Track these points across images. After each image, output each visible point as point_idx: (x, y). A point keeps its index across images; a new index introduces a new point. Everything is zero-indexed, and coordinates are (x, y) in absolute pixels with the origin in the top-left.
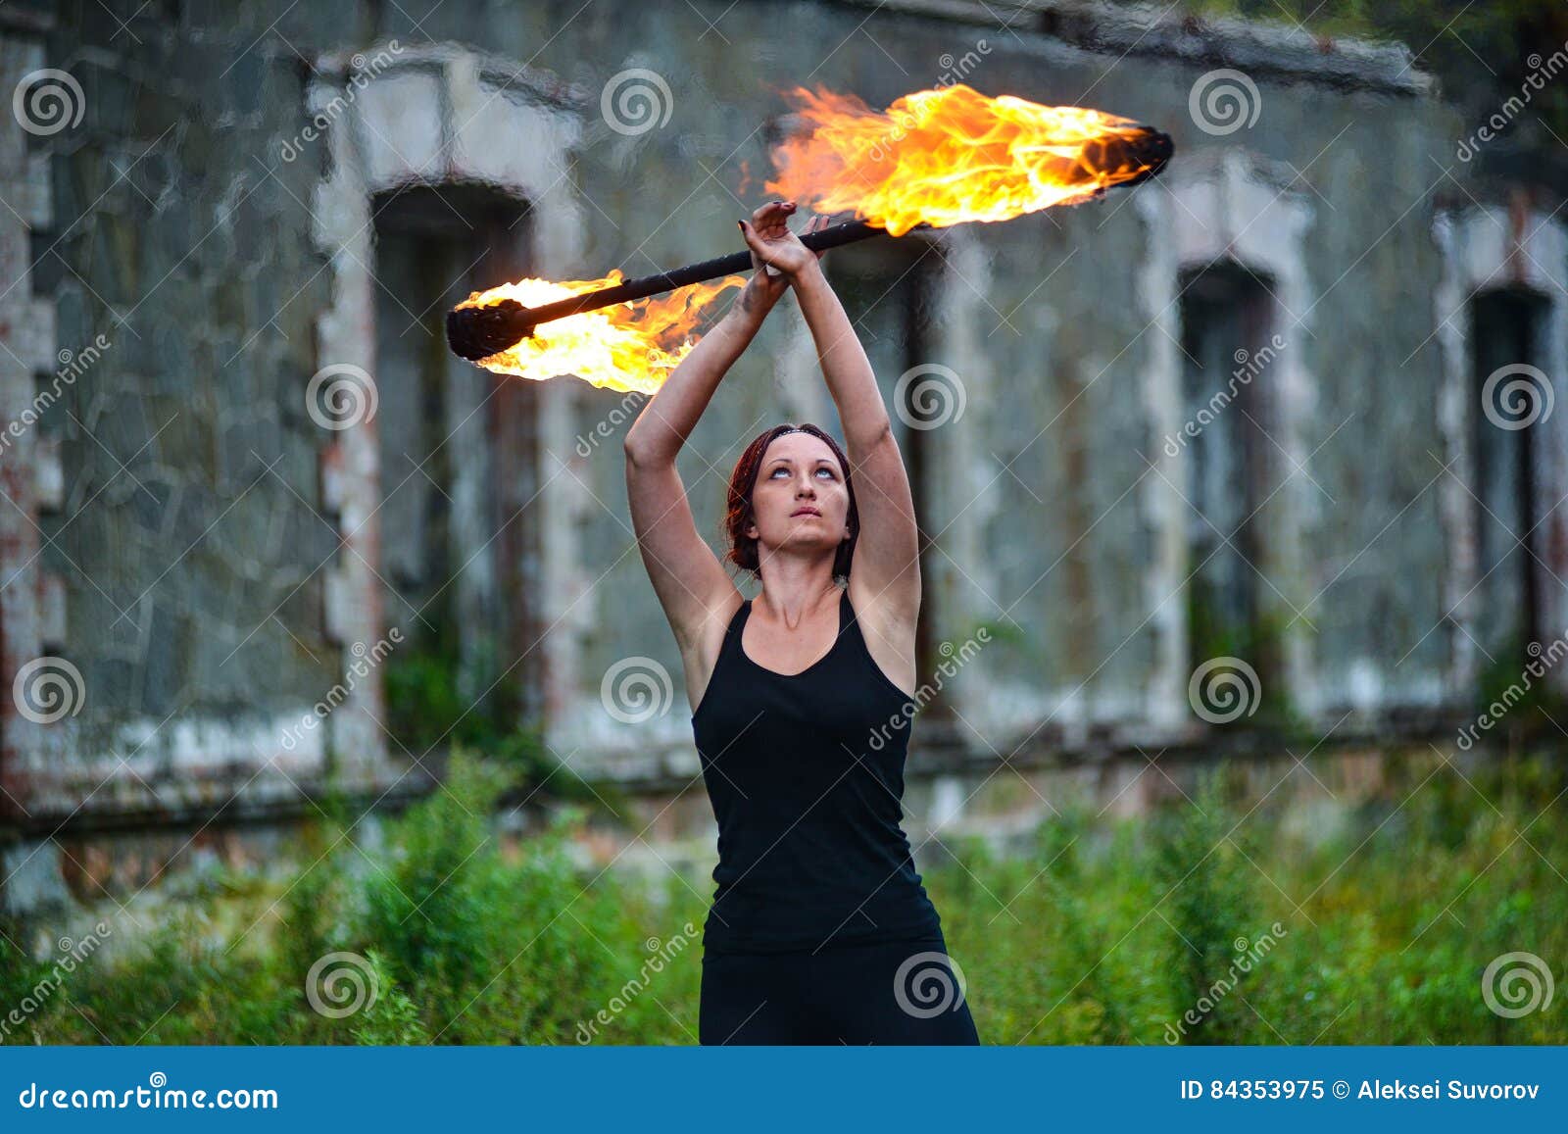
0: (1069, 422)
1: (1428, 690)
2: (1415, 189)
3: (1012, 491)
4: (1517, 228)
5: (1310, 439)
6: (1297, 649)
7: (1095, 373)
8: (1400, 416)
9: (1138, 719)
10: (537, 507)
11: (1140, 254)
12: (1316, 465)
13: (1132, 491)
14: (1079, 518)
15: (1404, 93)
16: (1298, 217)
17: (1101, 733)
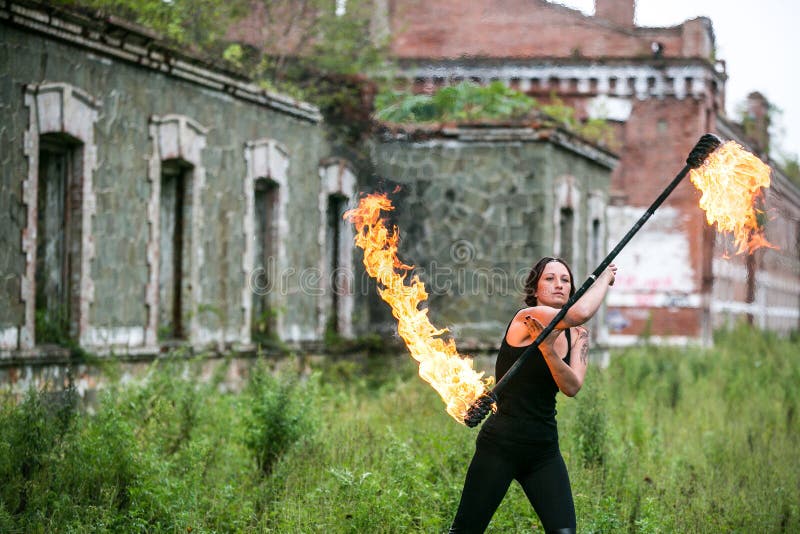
0: (224, 233)
1: (312, 336)
2: (315, 158)
3: (208, 257)
4: (341, 173)
5: (286, 242)
6: (280, 319)
7: (230, 215)
8: (309, 237)
9: (239, 343)
10: (80, 253)
11: (245, 175)
12: (287, 254)
13: (239, 260)
14: (225, 268)
15: (313, 122)
16: (285, 164)
17: (229, 346)
